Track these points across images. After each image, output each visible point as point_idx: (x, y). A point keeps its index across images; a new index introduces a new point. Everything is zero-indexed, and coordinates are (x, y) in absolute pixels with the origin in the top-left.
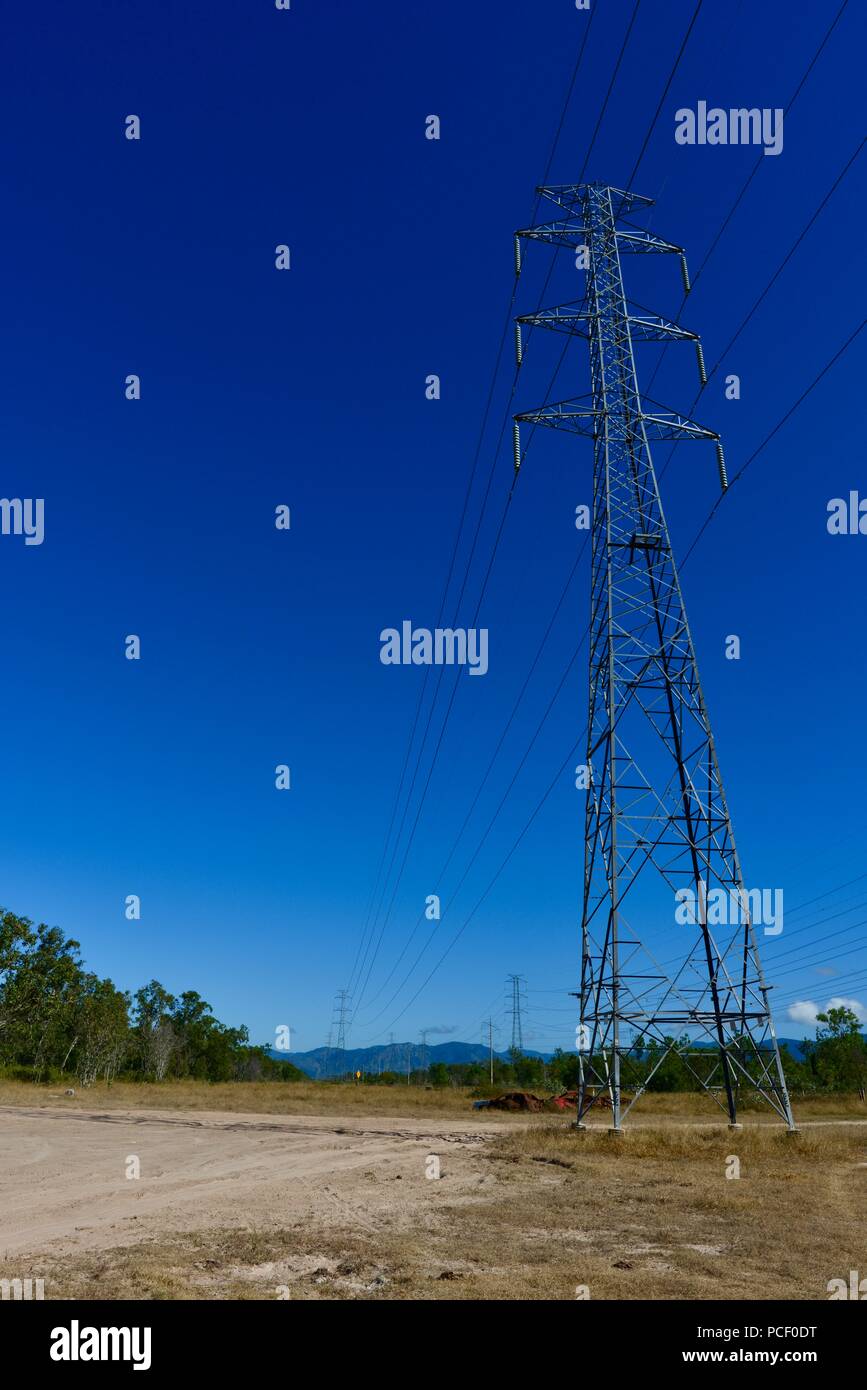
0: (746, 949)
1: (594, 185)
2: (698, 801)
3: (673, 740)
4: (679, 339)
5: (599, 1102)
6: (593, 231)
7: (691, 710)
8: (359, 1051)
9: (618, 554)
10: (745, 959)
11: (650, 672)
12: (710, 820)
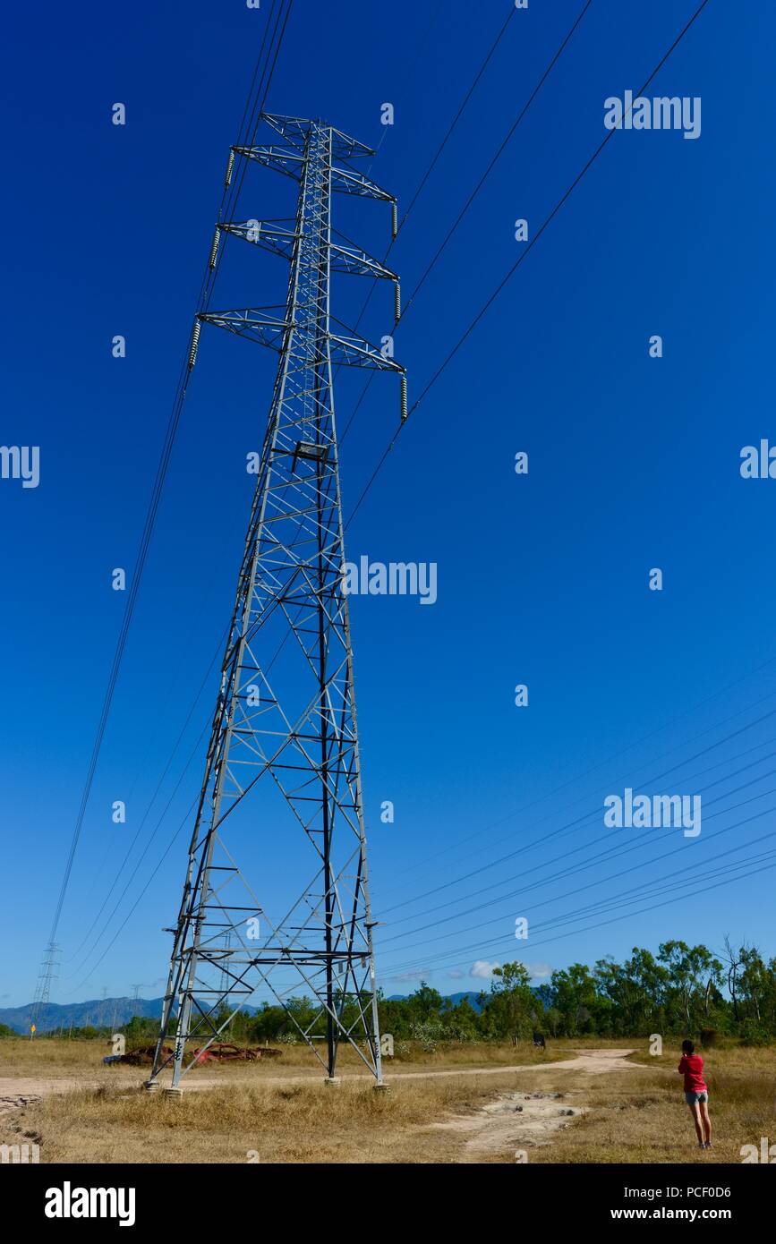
0: (359, 881)
1: (317, 122)
2: (334, 724)
3: (319, 661)
4: (380, 276)
5: (244, 1055)
6: (309, 161)
7: (332, 624)
8: (73, 1006)
9: (281, 461)
10: (357, 895)
11: (301, 588)
12: (341, 740)
